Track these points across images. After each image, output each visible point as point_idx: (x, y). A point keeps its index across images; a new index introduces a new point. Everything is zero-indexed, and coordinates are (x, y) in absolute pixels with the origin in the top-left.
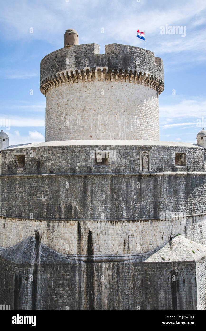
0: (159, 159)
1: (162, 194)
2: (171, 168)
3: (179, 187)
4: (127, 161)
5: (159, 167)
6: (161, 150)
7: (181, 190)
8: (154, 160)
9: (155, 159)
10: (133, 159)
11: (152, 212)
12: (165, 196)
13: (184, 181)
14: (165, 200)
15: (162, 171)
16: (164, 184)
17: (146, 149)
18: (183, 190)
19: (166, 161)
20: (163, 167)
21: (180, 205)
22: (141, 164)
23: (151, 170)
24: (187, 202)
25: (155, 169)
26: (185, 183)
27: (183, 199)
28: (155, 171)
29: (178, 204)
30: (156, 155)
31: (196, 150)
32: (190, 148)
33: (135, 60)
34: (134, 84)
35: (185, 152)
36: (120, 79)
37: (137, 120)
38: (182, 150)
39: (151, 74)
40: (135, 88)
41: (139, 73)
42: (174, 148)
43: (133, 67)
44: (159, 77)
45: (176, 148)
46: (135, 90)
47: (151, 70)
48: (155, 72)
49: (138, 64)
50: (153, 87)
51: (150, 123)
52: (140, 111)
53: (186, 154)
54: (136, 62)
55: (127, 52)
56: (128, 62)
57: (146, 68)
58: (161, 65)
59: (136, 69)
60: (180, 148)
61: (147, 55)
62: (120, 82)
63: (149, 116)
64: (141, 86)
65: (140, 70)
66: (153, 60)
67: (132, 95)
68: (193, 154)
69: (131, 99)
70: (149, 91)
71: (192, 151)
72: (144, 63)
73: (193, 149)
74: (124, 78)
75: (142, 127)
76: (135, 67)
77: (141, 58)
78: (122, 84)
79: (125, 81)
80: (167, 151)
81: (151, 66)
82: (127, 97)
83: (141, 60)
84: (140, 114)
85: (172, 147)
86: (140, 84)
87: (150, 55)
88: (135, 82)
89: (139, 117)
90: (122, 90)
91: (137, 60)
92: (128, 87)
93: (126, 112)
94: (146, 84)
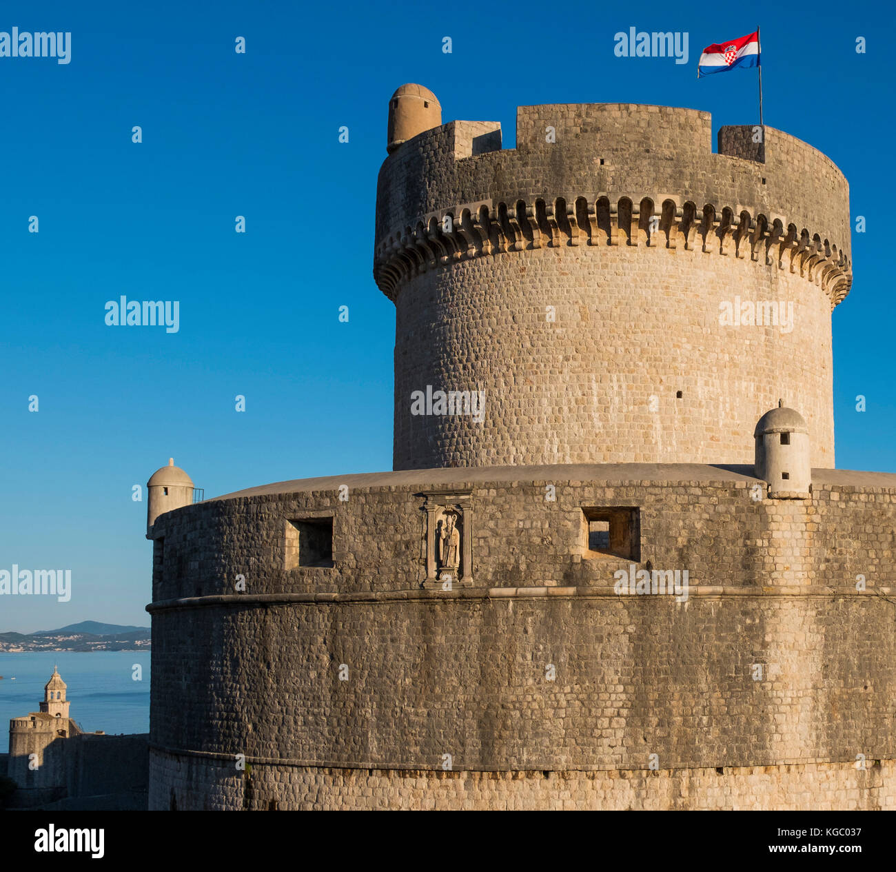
0: (507, 533)
1: (517, 674)
2: (558, 567)
3: (599, 648)
4: (383, 545)
5: (503, 565)
6: (514, 498)
7: (608, 657)
8: (484, 538)
9: (488, 533)
10: (406, 538)
11: (473, 743)
12: (531, 681)
13: (627, 621)
14: (529, 698)
15: (517, 583)
16: (526, 631)
17: (452, 497)
18: (617, 658)
19: (537, 540)
20: (523, 567)
21: (606, 722)
22: (433, 558)
23: (468, 579)
24: (638, 710)
25: (486, 575)
26: (631, 629)
27: (623, 697)
28: (486, 580)
29: (593, 713)
30: (491, 519)
31: (698, 492)
32: (662, 487)
33: (598, 155)
34: (610, 248)
35: (634, 505)
36: (551, 237)
37: (624, 386)
38: (618, 494)
39: (683, 198)
40: (614, 264)
41: (617, 202)
42: (574, 490)
43: (589, 182)
44: (742, 203)
45: (584, 488)
46: (617, 272)
47: (687, 184)
48: (710, 186)
49: (612, 168)
50: (721, 250)
51: (700, 396)
52: (639, 350)
53: (641, 509)
54: (607, 163)
55: (566, 132)
56: (571, 169)
57: (655, 179)
58: (769, 154)
59: (601, 189)
60: (606, 489)
61: (663, 128)
62: (552, 249)
63: (695, 365)
64: (645, 253)
65: (620, 190)
66: (697, 143)
67: (602, 292)
68: (679, 508)
69: (594, 307)
70: (695, 267)
71: (676, 499)
72: (645, 162)
73: (682, 490)
74: (568, 232)
75: (648, 415)
76: (600, 183)
77: (632, 144)
78: (558, 254)
79: (570, 244)
80: (540, 503)
81: (685, 167)
82: (580, 302)
83: (632, 150)
84: (641, 364)
85: (569, 486)
86: (639, 245)
87: (680, 124)
88: (614, 239)
89: (635, 374)
90: (558, 280)
91: (612, 155)
92: (585, 262)
93: (574, 359)
94: (674, 239)
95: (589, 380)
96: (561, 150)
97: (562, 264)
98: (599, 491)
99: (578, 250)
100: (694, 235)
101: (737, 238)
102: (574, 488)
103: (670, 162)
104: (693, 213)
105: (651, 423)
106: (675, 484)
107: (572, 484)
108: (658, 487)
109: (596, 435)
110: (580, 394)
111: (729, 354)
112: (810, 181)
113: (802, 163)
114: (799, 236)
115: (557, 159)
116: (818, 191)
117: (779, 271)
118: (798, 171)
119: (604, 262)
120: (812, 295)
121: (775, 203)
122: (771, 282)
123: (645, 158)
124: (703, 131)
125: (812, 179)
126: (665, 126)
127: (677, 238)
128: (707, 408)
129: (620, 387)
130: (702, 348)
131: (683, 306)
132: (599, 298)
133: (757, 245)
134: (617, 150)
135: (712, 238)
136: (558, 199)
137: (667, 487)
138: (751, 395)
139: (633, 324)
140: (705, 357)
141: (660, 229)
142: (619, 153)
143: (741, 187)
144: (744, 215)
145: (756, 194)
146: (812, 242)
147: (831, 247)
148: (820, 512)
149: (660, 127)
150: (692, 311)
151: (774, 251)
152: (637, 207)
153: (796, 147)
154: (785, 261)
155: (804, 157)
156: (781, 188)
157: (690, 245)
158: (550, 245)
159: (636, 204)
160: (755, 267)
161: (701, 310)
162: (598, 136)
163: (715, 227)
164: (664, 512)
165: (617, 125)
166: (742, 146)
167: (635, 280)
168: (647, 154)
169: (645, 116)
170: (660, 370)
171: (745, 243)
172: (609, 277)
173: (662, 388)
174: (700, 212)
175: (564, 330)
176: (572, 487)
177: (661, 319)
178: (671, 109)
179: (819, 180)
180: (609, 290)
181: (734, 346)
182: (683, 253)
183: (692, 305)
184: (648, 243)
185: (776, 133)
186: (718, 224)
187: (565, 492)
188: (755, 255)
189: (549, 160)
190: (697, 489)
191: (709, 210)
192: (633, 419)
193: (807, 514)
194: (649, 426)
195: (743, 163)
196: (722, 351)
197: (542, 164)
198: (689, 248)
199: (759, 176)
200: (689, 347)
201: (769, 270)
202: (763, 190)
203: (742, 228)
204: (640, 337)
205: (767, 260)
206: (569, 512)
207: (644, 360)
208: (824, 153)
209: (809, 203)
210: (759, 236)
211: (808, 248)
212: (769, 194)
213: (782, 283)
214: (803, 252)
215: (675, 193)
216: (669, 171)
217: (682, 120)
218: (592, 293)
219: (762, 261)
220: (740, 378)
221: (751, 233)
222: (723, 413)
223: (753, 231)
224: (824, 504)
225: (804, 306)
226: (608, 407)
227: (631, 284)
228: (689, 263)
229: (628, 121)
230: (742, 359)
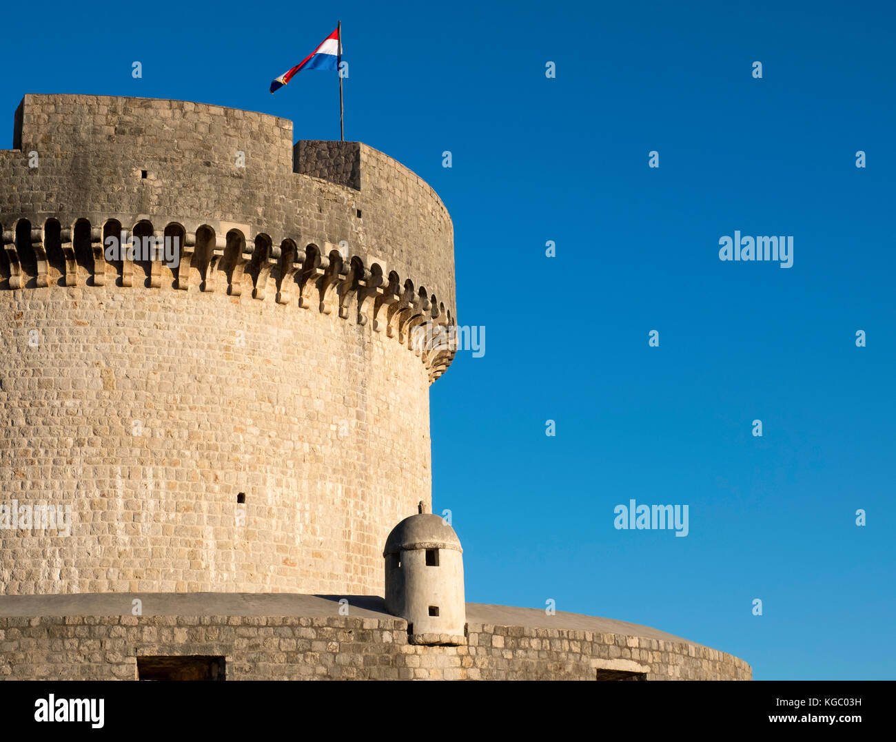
6: (33, 642)
31: (311, 634)
32: (259, 627)
33: (139, 166)
34: (148, 290)
35: (218, 653)
36: (64, 272)
37: (163, 485)
38: (193, 638)
39: (254, 229)
40: (154, 314)
41: (164, 228)
42: (127, 631)
43: (126, 200)
44: (332, 240)
45: (142, 628)
46: (158, 324)
47: (260, 210)
48: (290, 216)
49: (158, 184)
50: (301, 301)
51: (270, 501)
52: (185, 433)
53: (227, 659)
54: (151, 176)
55: (95, 132)
56: (99, 181)
57: (217, 202)
58: (365, 179)
59: (142, 210)
60: (176, 629)
61: (230, 135)
62: (64, 289)
63: (263, 457)
64: (198, 299)
65: (169, 214)
66: (274, 159)
67: (134, 351)
68: (283, 658)
69: (123, 372)
70: (266, 323)
71: (279, 644)
72: (204, 179)
73: (288, 631)
74: (90, 267)
75: (195, 526)
76: (141, 202)
77: (187, 154)
78: (73, 297)
79: (91, 282)
80: (73, 650)
81: (257, 188)
82: (103, 364)
83: (186, 162)
84: (188, 453)
85: (119, 623)
86: (189, 288)
87: (252, 132)
88: (154, 279)
89: (179, 467)
90: (71, 332)
91: (158, 167)
92: (112, 308)
93: (91, 443)
94: (239, 284)
95: (112, 475)
96: (86, 156)
97: (78, 310)
98: (166, 632)
99: (103, 292)
100: (265, 280)
101: (322, 287)
102: (128, 627)
103: (237, 181)
104: (266, 249)
105: (200, 538)
106: (278, 622)
107: (124, 621)
108: (254, 626)
109: (120, 554)
110: (97, 493)
111: (310, 443)
112: (415, 218)
113: (404, 194)
114: (403, 289)
115: (81, 166)
116: (424, 231)
117: (374, 333)
118: (400, 203)
119: (140, 310)
120: (412, 368)
121: (373, 243)
122: (364, 348)
123: (204, 173)
124: (283, 144)
125: (416, 215)
126: (231, 133)
127: (242, 282)
128: (279, 518)
129: (157, 485)
130: (273, 434)
131: (249, 375)
132: (130, 359)
133: (347, 297)
134: (165, 160)
135: (289, 284)
136: (79, 220)
137: (267, 626)
138: (337, 501)
139: (178, 397)
140: (278, 447)
141: (219, 269)
142: (169, 164)
143: (330, 218)
144: (334, 256)
145: (350, 229)
146: (417, 297)
147: (438, 304)
148: (479, 663)
149: (226, 135)
150: (261, 382)
151: (368, 306)
152: (191, 237)
153: (397, 174)
154: (381, 321)
155: (407, 188)
156: (380, 224)
157: (260, 292)
158: (62, 282)
159: (190, 233)
160: (343, 326)
161: (273, 381)
162: (140, 140)
163: (295, 269)
164: (261, 664)
165: (166, 128)
166: (328, 168)
167: (183, 337)
168: (207, 168)
169: (204, 118)
170: (215, 462)
171: (332, 294)
172: (145, 331)
173: (217, 488)
174: (277, 248)
175: (78, 402)
176: (125, 626)
177: (217, 391)
178: (241, 112)
179: (425, 217)
180: (146, 349)
181: (316, 432)
182: (250, 303)
183: (260, 374)
184: (203, 287)
185: (374, 153)
186: (300, 266)
187: (113, 634)
188: (345, 310)
189: (68, 167)
190: (310, 630)
191: (289, 246)
192: (175, 531)
193: (462, 667)
194: (197, 542)
195: (333, 188)
196: (301, 438)
197: (58, 172)
198: (258, 295)
199: (354, 207)
200: (256, 431)
201: (361, 332)
202: (358, 224)
203: (329, 274)
204: (188, 416)
205: (359, 318)
206: (118, 664)
207: (193, 448)
208: (430, 184)
209: (413, 246)
210: (351, 286)
211: (411, 305)
212: (365, 231)
213: (377, 350)
214: (405, 310)
215: (245, 221)
216: (236, 192)
217: (255, 127)
218: (120, 352)
219: (353, 319)
220: (323, 477)
221: (341, 280)
222: (301, 525)
223: (344, 278)
224: (484, 653)
225: (403, 383)
226: (139, 514)
227: (177, 342)
228: (257, 316)
229: (181, 123)
230: (325, 451)
